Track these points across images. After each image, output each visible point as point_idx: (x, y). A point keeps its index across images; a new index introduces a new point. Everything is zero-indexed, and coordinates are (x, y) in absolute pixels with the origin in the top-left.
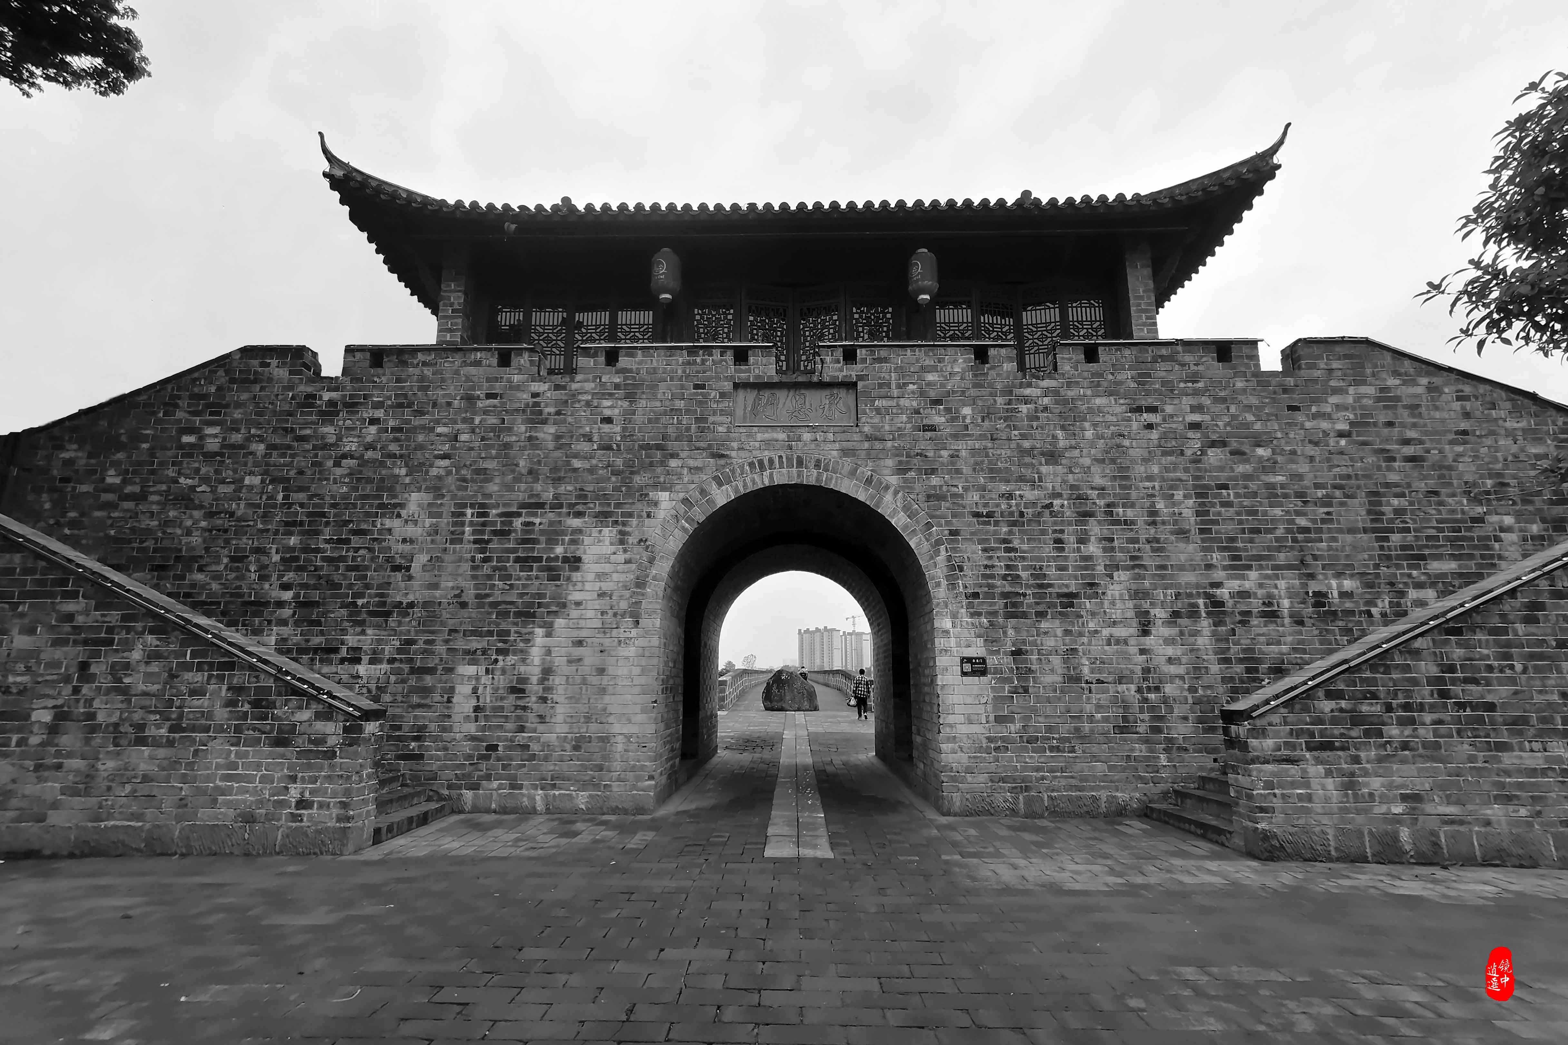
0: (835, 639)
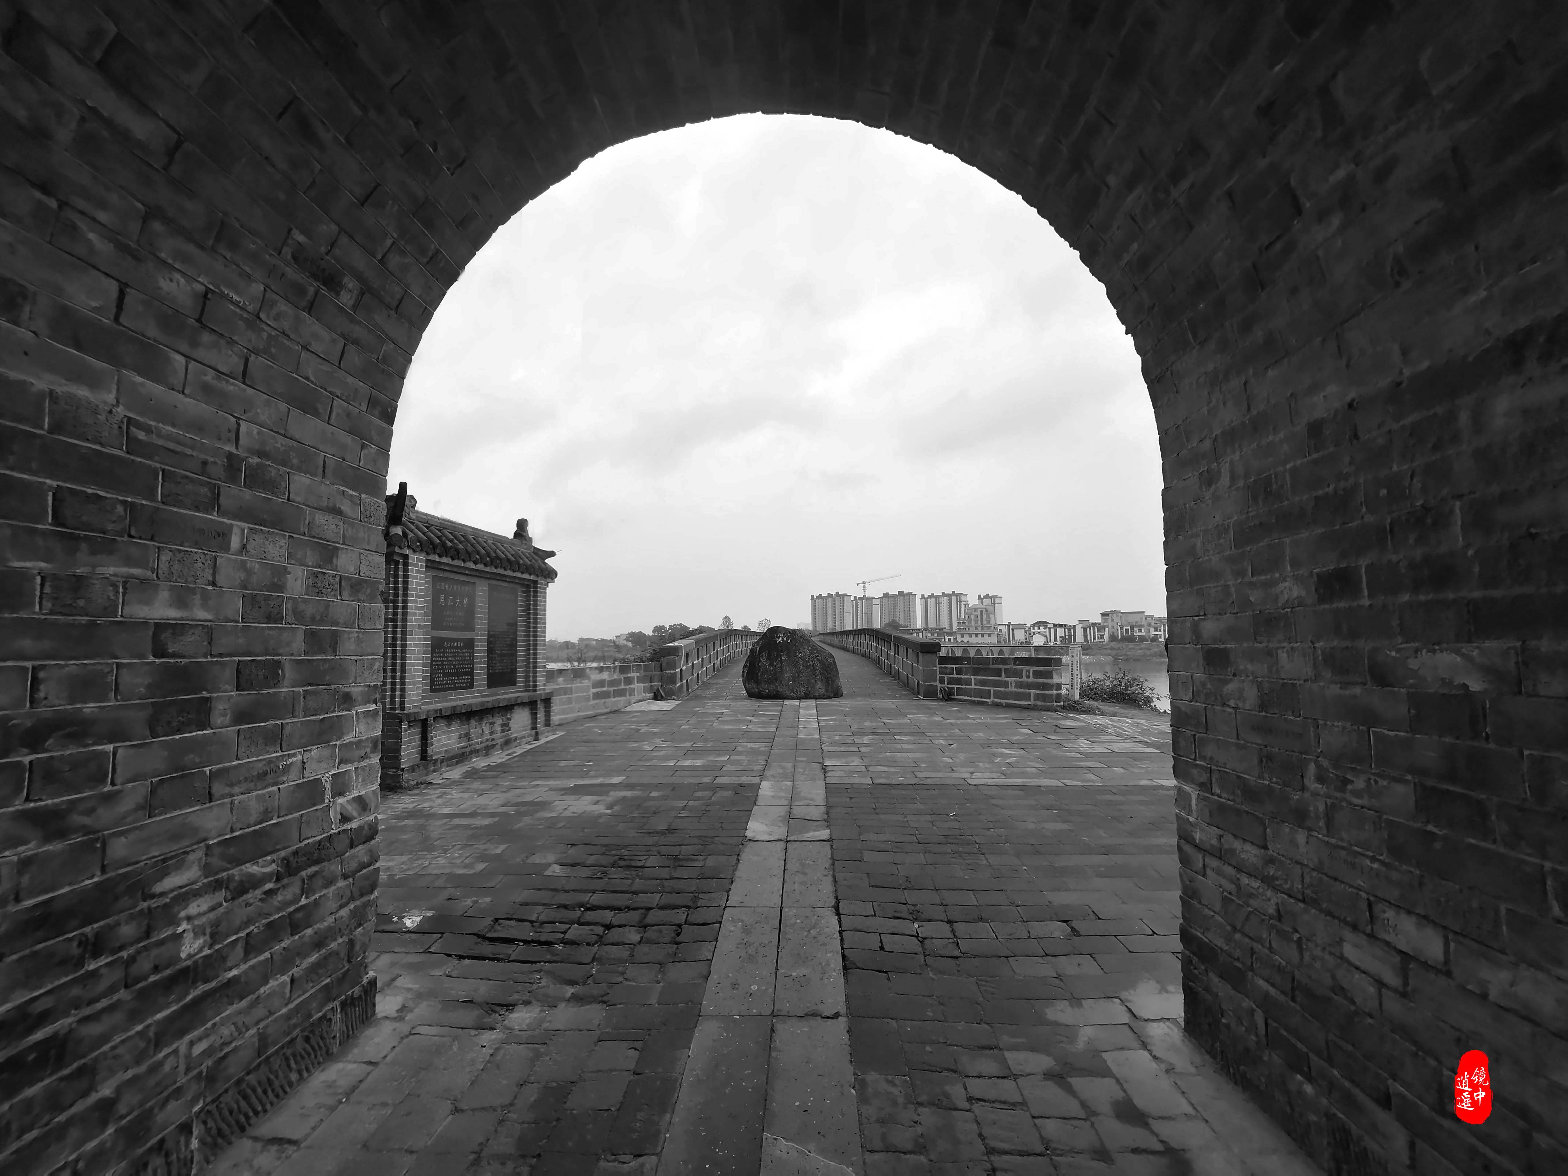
0: (846, 604)
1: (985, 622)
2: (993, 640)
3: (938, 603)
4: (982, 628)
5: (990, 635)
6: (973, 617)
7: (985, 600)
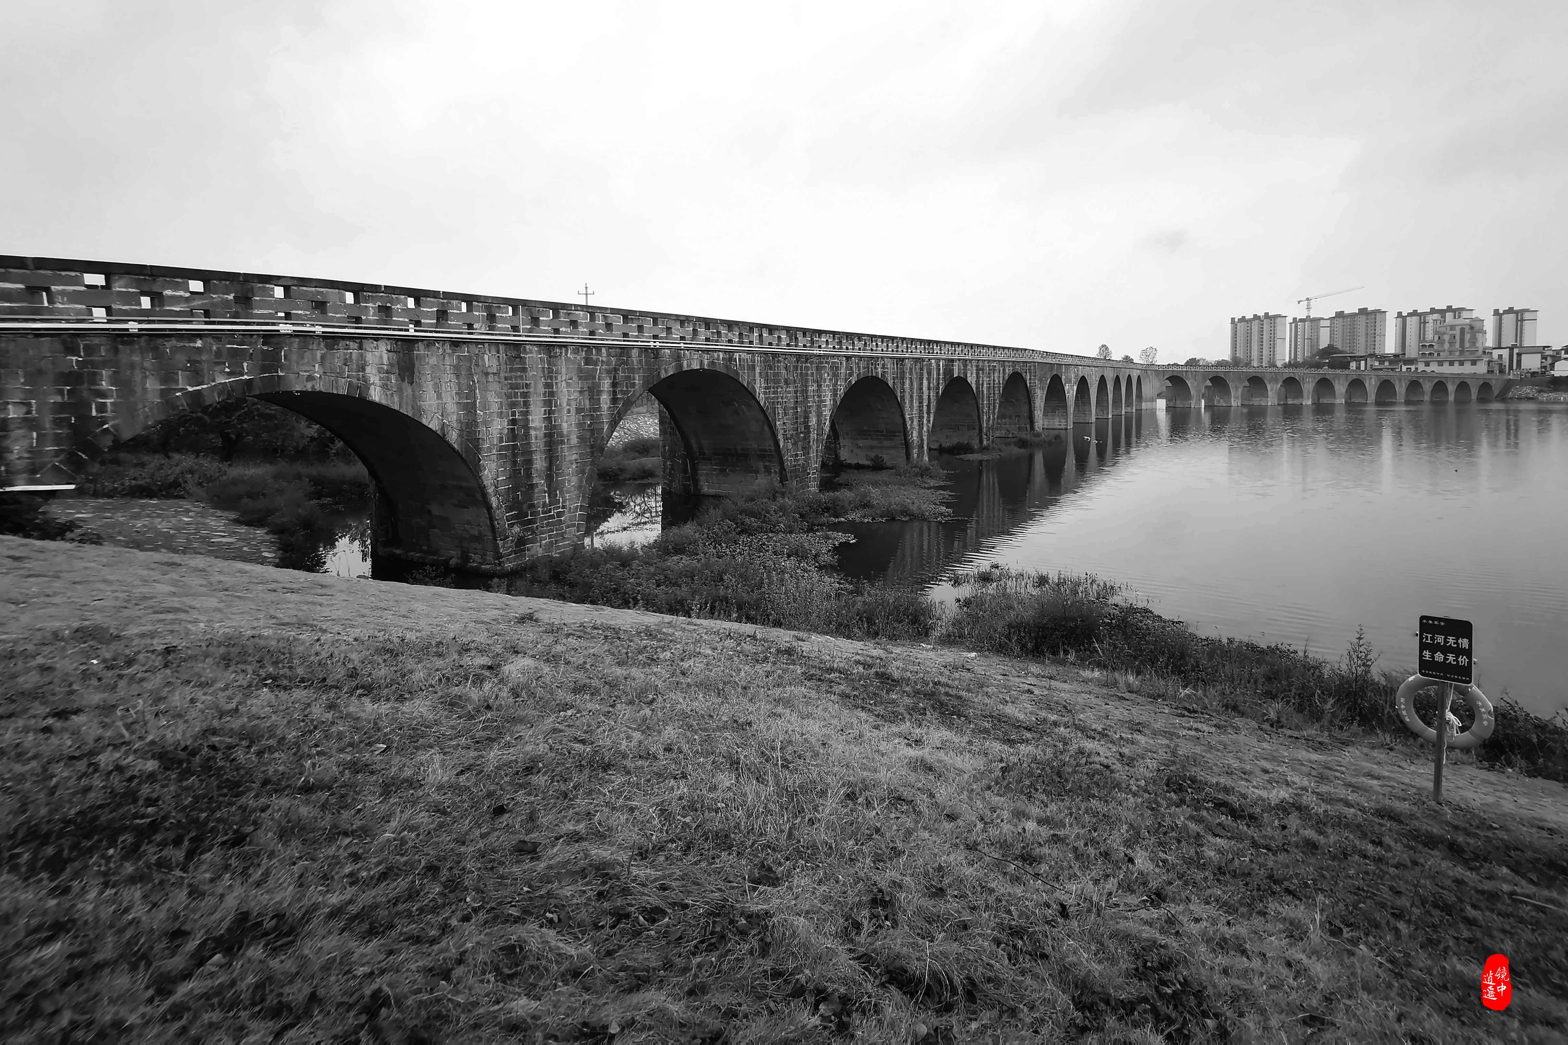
0: (1280, 328)
1: (1467, 345)
2: (1481, 368)
3: (1423, 323)
4: (1462, 352)
5: (1474, 363)
6: (1446, 338)
7: (1505, 317)
